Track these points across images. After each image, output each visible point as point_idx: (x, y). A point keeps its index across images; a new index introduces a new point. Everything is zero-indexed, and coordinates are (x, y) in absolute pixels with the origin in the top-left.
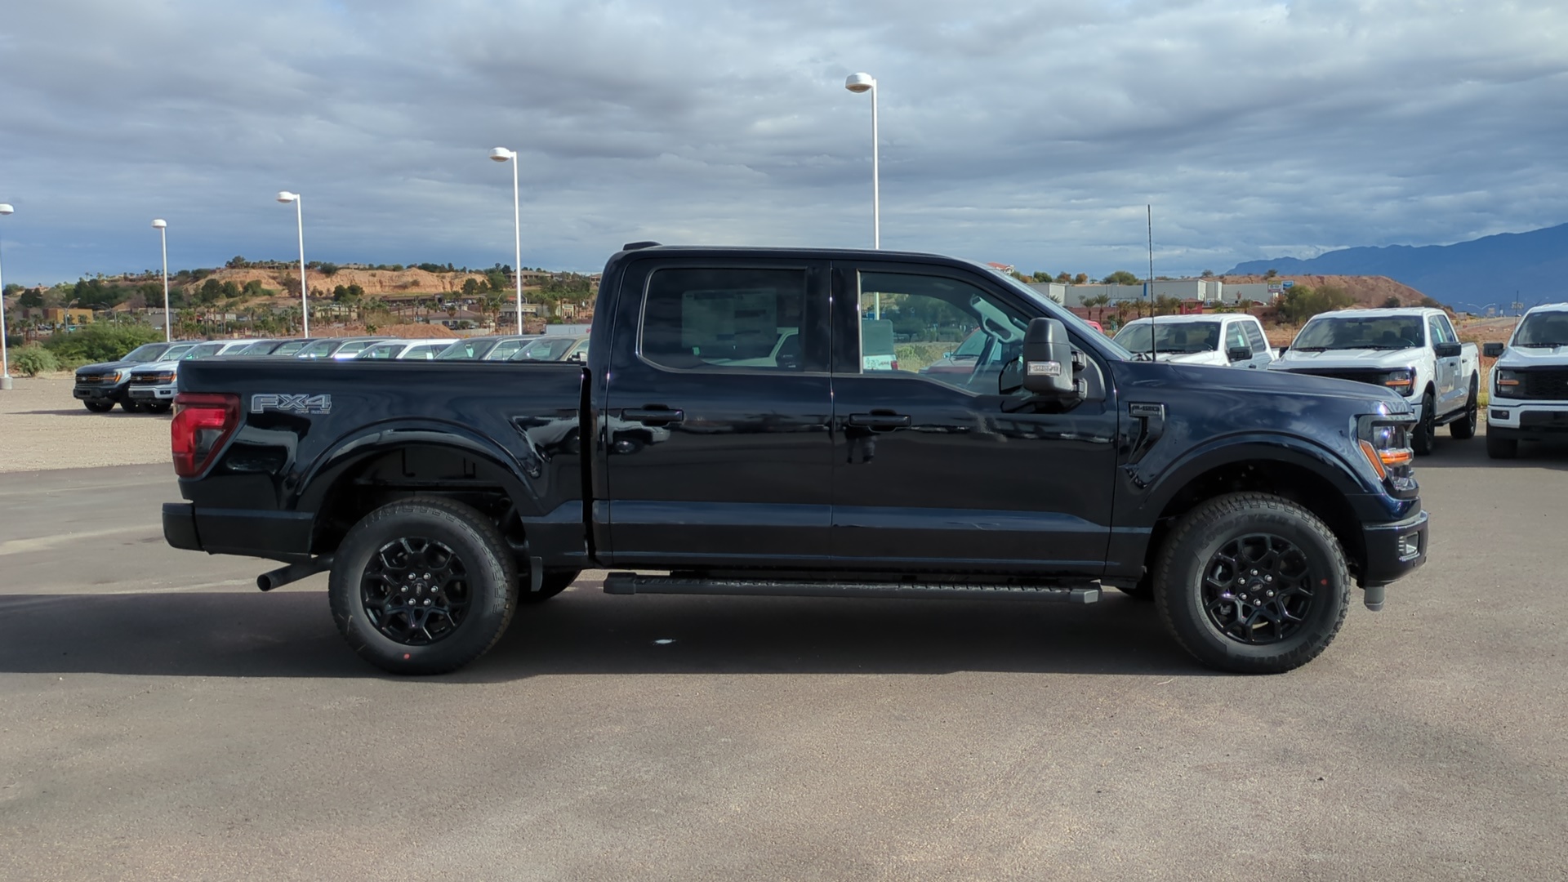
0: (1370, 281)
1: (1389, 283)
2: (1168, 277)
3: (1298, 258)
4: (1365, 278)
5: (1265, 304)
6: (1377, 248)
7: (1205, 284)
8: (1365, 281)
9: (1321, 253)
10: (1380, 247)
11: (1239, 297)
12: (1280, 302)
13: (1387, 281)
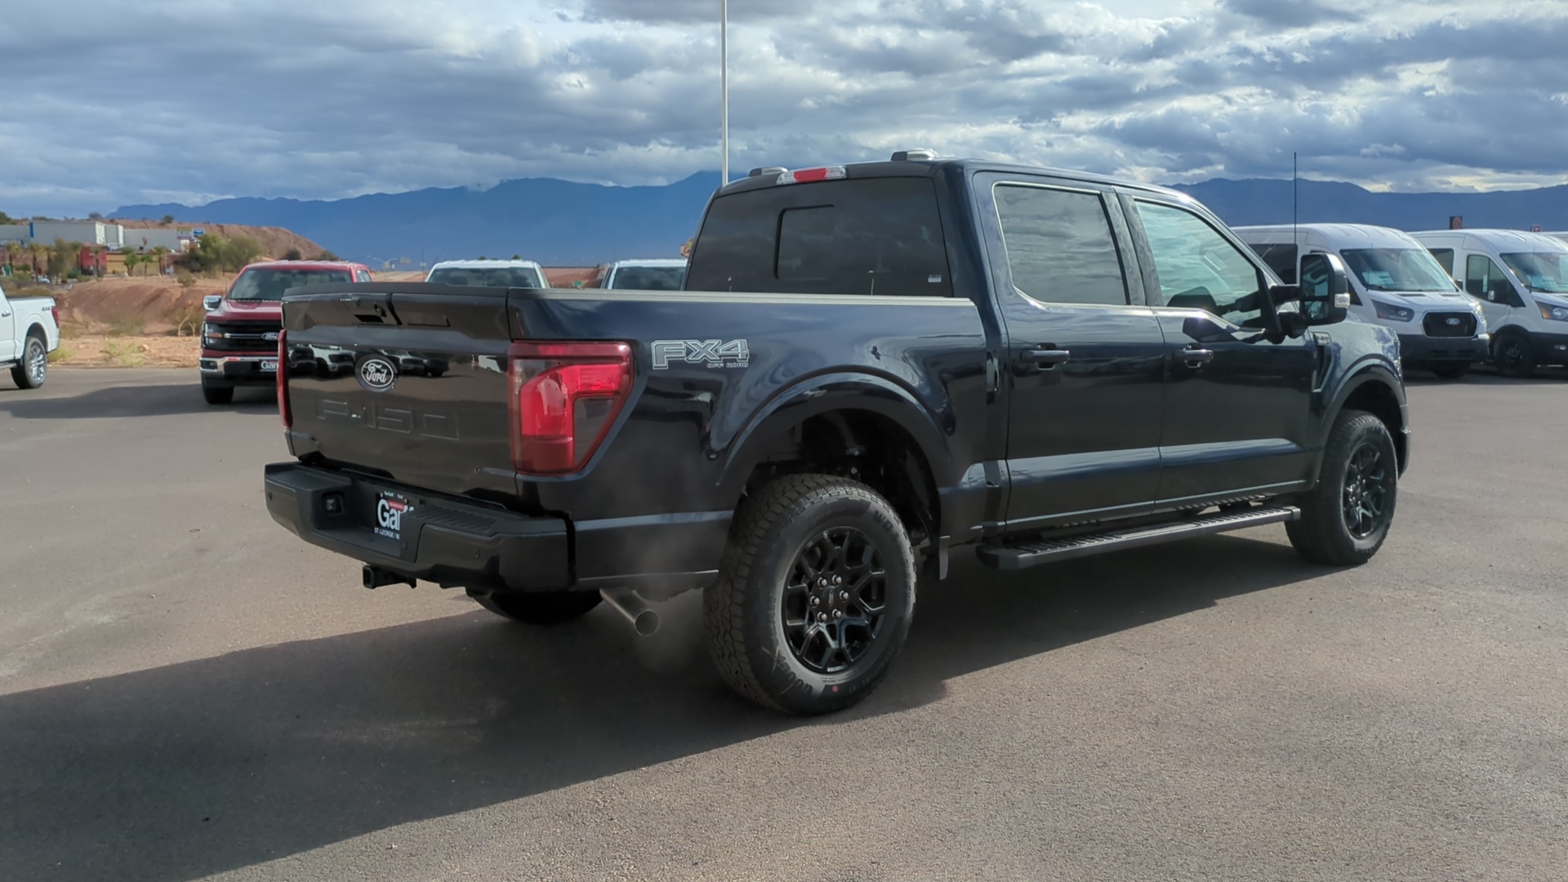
0: (270, 233)
1: (288, 234)
2: (48, 217)
3: (185, 204)
4: (264, 229)
5: (173, 251)
6: (264, 199)
7: (103, 228)
8: (265, 232)
9: (209, 201)
10: (268, 198)
11: (145, 243)
12: (192, 250)
13: (286, 233)
